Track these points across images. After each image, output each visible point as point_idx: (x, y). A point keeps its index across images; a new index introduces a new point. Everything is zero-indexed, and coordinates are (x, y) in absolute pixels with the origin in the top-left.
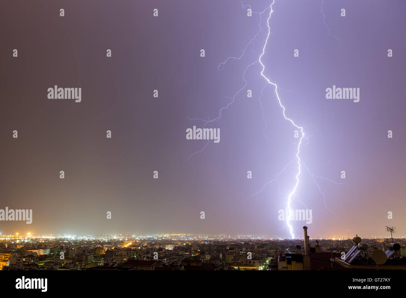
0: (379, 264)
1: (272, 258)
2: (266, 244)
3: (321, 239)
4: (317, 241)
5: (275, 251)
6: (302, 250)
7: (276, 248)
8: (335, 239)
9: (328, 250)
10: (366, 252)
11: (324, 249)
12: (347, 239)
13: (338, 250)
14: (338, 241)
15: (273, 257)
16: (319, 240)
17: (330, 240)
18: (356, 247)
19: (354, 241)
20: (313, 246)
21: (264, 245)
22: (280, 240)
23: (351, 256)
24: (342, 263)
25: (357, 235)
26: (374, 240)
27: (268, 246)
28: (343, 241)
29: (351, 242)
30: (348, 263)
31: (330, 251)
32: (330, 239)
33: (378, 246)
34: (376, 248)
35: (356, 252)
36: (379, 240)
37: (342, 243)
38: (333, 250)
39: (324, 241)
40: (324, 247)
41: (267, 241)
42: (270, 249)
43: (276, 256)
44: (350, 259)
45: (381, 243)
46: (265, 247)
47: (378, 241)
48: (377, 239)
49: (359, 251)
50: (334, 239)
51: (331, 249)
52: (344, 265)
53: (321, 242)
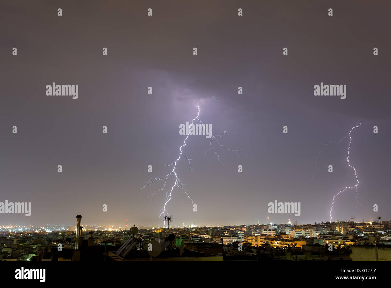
0: (153, 256)
1: (34, 255)
2: (29, 238)
3: (96, 230)
4: (91, 233)
5: (40, 245)
6: (72, 244)
7: (41, 242)
8: (112, 230)
9: (103, 242)
10: (142, 244)
11: (98, 242)
12: (124, 230)
13: (114, 243)
14: (114, 232)
15: (36, 253)
16: (94, 231)
17: (106, 231)
18: (132, 239)
19: (130, 231)
20: (86, 238)
21: (26, 239)
22: (47, 232)
23: (126, 248)
24: (115, 257)
25: (134, 225)
26: (152, 230)
27: (32, 240)
28: (119, 232)
29: (128, 234)
30: (122, 257)
31: (104, 244)
32: (106, 229)
33: (155, 237)
34: (152, 239)
35: (131, 244)
36: (157, 229)
37: (118, 235)
38: (108, 243)
39: (99, 232)
40: (98, 240)
41: (31, 234)
42: (34, 244)
43: (40, 252)
44: (124, 253)
45: (157, 234)
46: (27, 241)
47: (155, 231)
48: (155, 229)
49: (135, 243)
50: (110, 230)
51: (106, 242)
52: (116, 259)
53: (96, 234)
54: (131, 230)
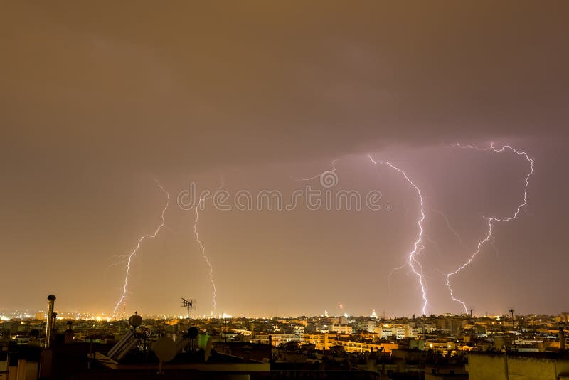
0: (163, 361)
3: (77, 318)
4: (70, 323)
6: (40, 339)
8: (102, 320)
9: (87, 338)
10: (147, 342)
11: (81, 337)
12: (121, 320)
13: (104, 339)
14: (105, 323)
16: (74, 321)
17: (93, 321)
18: (132, 333)
19: (130, 322)
20: (62, 330)
23: (123, 348)
24: (105, 362)
25: (136, 313)
26: (163, 320)
28: (113, 323)
29: (127, 325)
30: (116, 361)
31: (89, 341)
32: (93, 318)
33: (168, 332)
34: (163, 335)
35: (131, 341)
36: (170, 320)
37: (112, 327)
38: (95, 339)
39: (82, 322)
40: (80, 334)
44: (119, 354)
45: (171, 327)
47: (168, 323)
48: (168, 320)
49: (137, 339)
50: (99, 319)
51: (92, 337)
52: (108, 365)
53: (77, 324)
54: (132, 320)
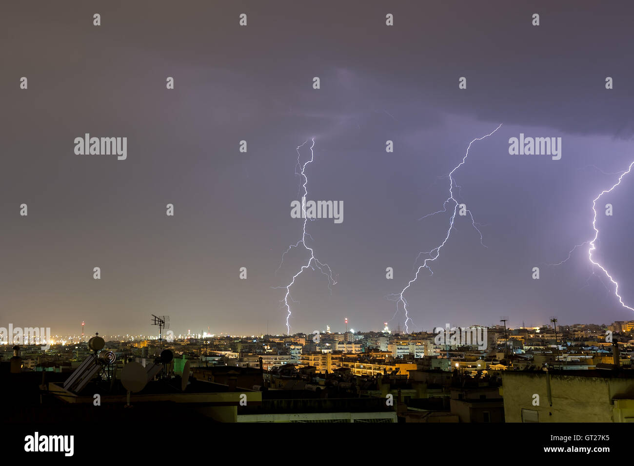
0: (132, 392)
4: (17, 348)
8: (55, 344)
9: (38, 366)
10: (111, 369)
11: (30, 365)
12: (78, 343)
13: (59, 367)
14: (59, 347)
16: (22, 345)
18: (93, 359)
19: (90, 346)
20: (7, 358)
23: (82, 377)
24: (61, 394)
25: (97, 334)
26: (129, 342)
28: (69, 346)
29: (86, 349)
30: (74, 393)
31: (41, 369)
33: (136, 356)
34: (130, 360)
35: (91, 368)
36: (139, 342)
37: (67, 352)
38: (48, 367)
39: (31, 347)
40: (30, 361)
44: (77, 384)
45: (140, 350)
47: (136, 345)
48: (136, 341)
49: (98, 367)
51: (45, 365)
52: (63, 398)
53: (26, 350)
54: (91, 343)
